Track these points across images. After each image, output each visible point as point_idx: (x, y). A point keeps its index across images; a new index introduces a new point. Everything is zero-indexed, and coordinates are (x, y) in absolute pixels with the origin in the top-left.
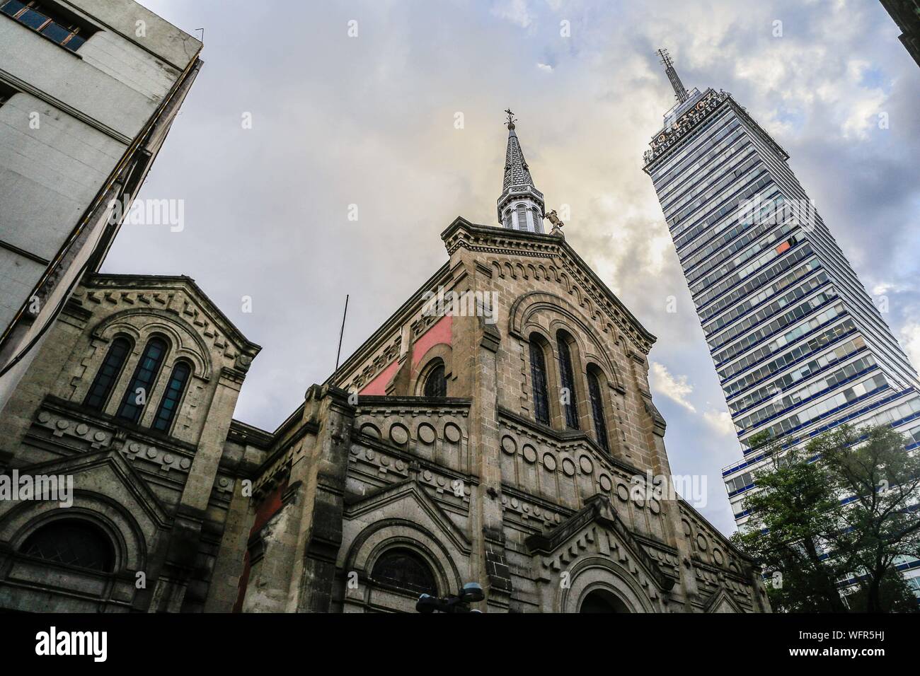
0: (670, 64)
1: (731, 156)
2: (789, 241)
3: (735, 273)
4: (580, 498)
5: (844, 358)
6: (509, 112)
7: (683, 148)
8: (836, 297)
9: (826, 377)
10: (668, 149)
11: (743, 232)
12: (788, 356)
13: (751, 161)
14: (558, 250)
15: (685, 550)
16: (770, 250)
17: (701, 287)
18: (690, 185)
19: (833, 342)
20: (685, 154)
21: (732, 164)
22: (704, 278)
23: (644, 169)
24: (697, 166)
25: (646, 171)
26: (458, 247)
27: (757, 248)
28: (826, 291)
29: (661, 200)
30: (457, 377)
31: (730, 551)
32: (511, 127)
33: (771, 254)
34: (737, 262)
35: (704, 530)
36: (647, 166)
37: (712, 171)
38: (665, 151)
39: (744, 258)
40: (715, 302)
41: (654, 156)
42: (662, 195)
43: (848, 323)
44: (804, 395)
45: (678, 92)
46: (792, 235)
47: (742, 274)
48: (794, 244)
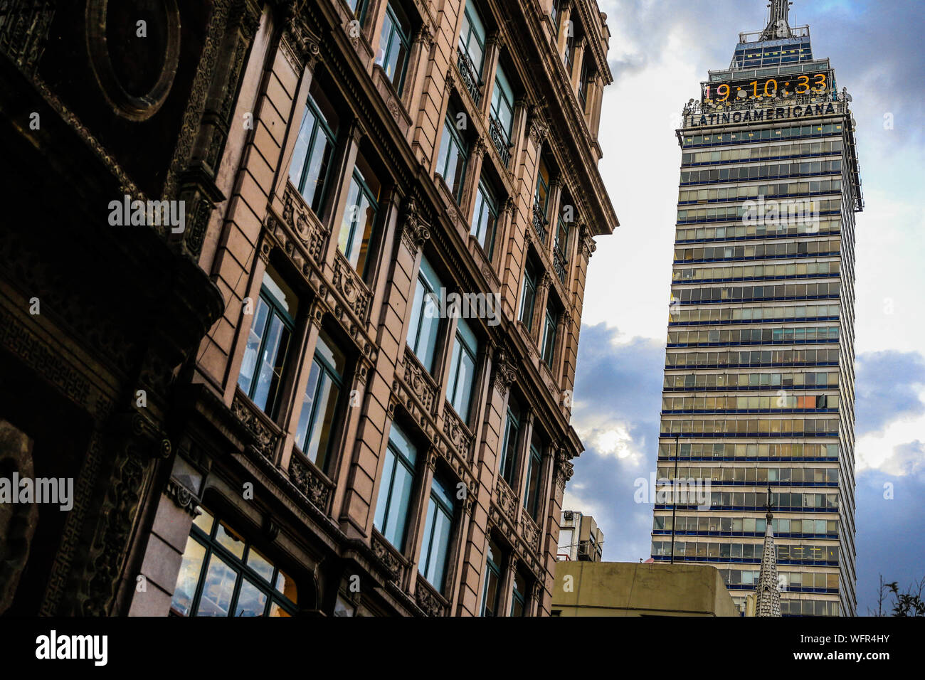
2: (818, 398)
3: (734, 394)
5: (809, 590)
8: (835, 510)
11: (769, 343)
12: (748, 548)
16: (791, 393)
17: (681, 384)
19: (806, 563)
22: (689, 373)
23: (678, 131)
27: (776, 380)
28: (828, 494)
34: (743, 381)
39: (754, 381)
43: (833, 551)
46: (826, 393)
48: (822, 407)
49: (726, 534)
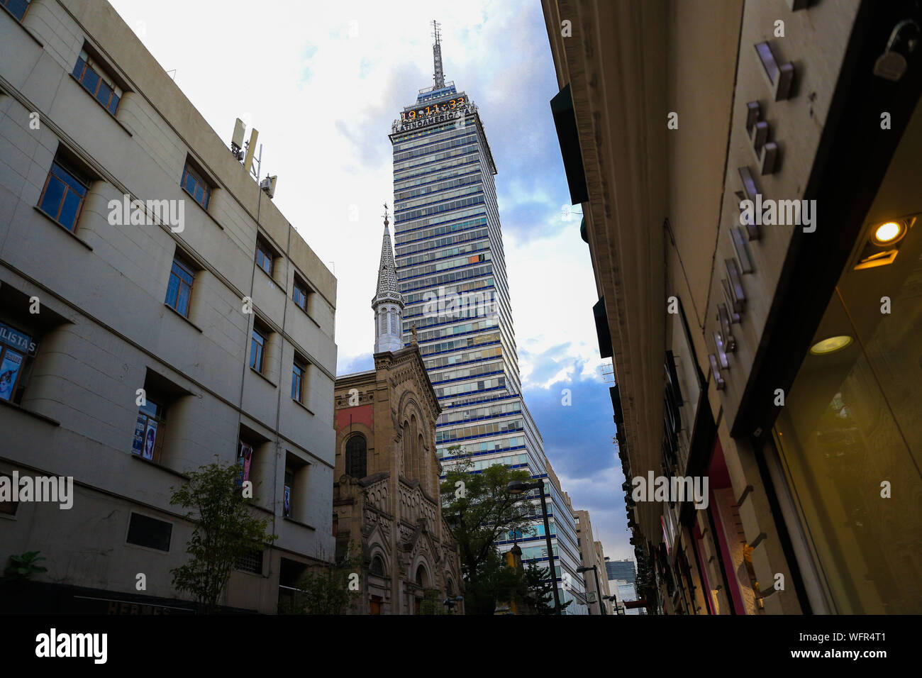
1: (461, 165)
2: (480, 256)
3: (433, 263)
5: (485, 359)
7: (427, 135)
9: (470, 368)
10: (415, 129)
11: (450, 233)
12: (450, 344)
13: (474, 177)
16: (464, 257)
17: (405, 263)
18: (422, 171)
19: (483, 345)
20: (426, 141)
21: (461, 172)
22: (409, 257)
23: (390, 136)
24: (433, 158)
25: (390, 138)
27: (456, 252)
29: (395, 172)
33: (463, 260)
34: (438, 256)
36: (392, 135)
37: (444, 169)
38: (412, 130)
39: (444, 254)
40: (412, 281)
41: (402, 128)
42: (397, 168)
43: (497, 335)
44: (453, 376)
46: (483, 253)
47: (439, 268)
48: (482, 260)
49: (437, 339)
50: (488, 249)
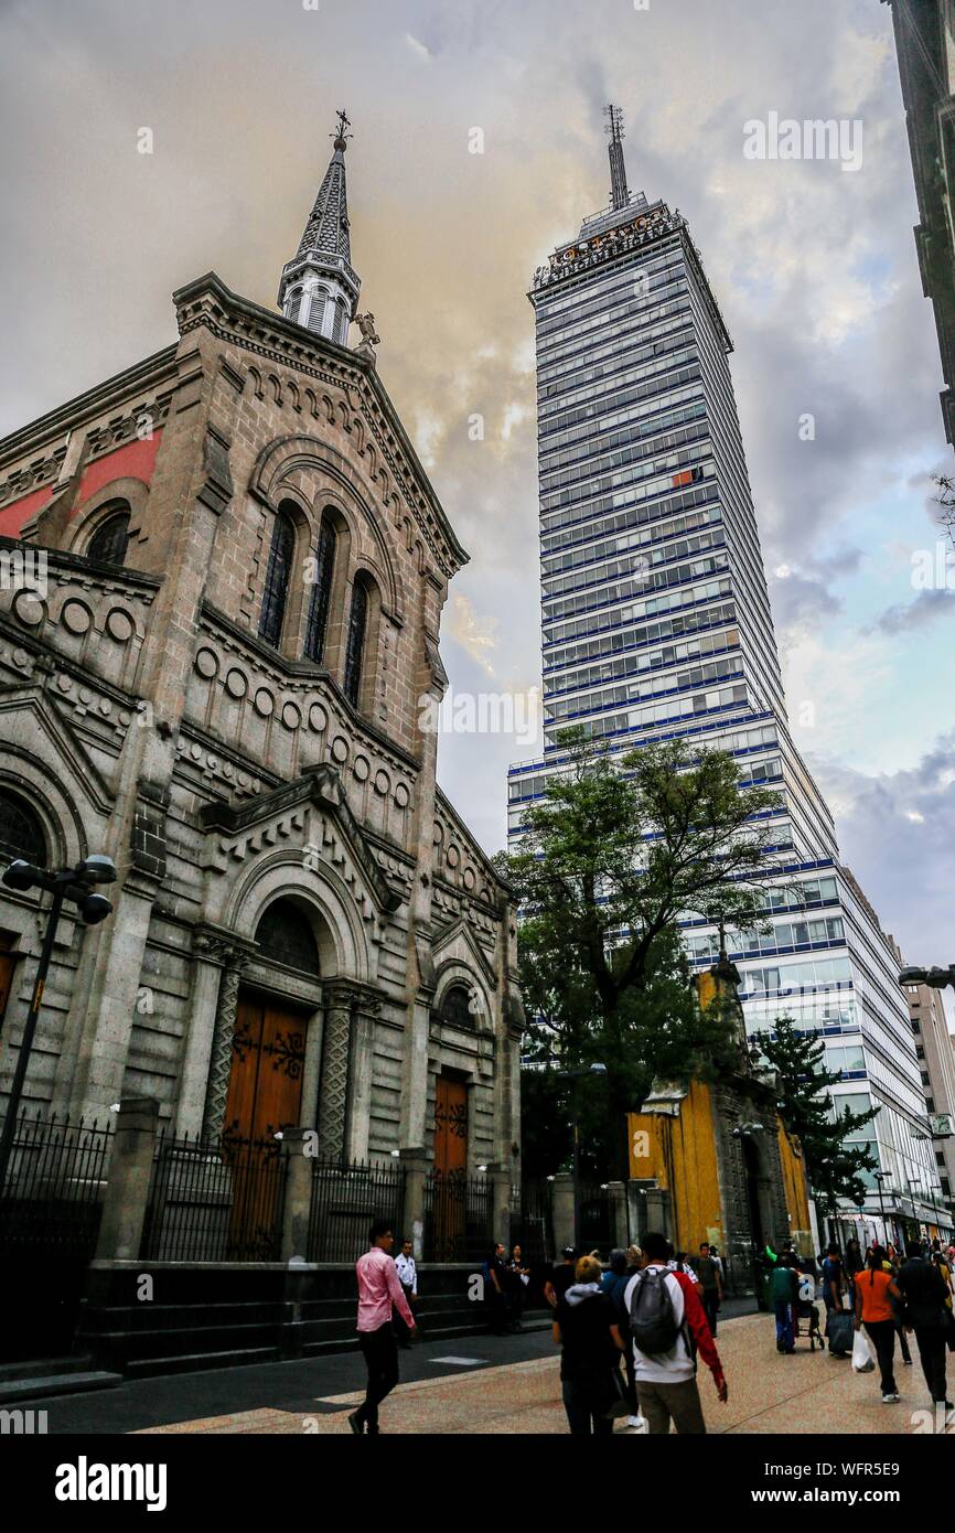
0: (619, 136)
1: (658, 319)
2: (694, 471)
3: (610, 495)
4: (298, 763)
5: (708, 654)
6: (343, 118)
7: (595, 282)
8: (726, 569)
9: (678, 673)
10: (573, 276)
11: (638, 438)
12: (641, 633)
13: (679, 338)
14: (360, 379)
15: (427, 864)
16: (665, 476)
17: (556, 502)
18: (587, 342)
19: (704, 628)
20: (594, 292)
21: (655, 333)
22: (564, 490)
23: (529, 295)
24: (605, 318)
25: (531, 299)
26: (198, 325)
27: (649, 469)
28: (717, 557)
29: (539, 352)
30: (147, 539)
31: (487, 874)
32: (340, 145)
33: (665, 483)
34: (617, 480)
35: (460, 840)
36: (533, 293)
37: (625, 333)
38: (568, 278)
39: (628, 477)
40: (569, 530)
41: (550, 278)
42: (542, 345)
43: (729, 608)
44: (645, 690)
45: (616, 188)
46: (700, 465)
47: (618, 500)
48: (698, 477)
49: (617, 626)
50: (709, 456)
